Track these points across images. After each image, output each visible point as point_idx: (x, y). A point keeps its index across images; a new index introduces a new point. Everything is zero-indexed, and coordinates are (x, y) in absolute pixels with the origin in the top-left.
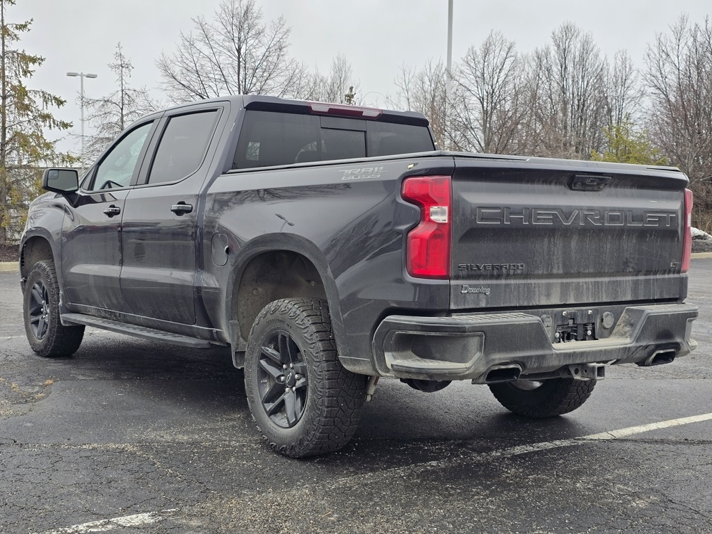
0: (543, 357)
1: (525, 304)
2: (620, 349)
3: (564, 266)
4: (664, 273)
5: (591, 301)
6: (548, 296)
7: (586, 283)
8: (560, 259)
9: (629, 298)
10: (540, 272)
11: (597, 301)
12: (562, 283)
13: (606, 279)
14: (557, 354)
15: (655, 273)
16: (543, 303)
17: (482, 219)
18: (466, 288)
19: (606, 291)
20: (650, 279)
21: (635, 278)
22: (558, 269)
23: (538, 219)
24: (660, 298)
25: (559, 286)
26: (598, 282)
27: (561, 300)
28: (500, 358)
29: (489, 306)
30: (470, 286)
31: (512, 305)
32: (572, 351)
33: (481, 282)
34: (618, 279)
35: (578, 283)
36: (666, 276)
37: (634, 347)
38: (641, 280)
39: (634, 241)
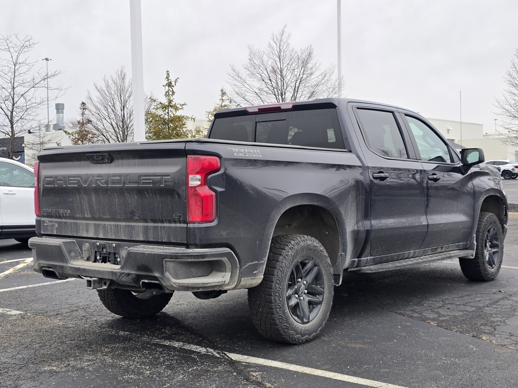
0: (62, 267)
1: (75, 235)
2: (108, 272)
3: (91, 213)
4: (170, 222)
5: (114, 238)
6: (87, 231)
7: (109, 225)
8: (87, 208)
9: (141, 239)
10: (78, 216)
11: (118, 238)
12: (95, 224)
13: (124, 224)
14: (70, 267)
15: (162, 222)
16: (85, 235)
18: (47, 223)
19: (123, 232)
20: (158, 226)
21: (145, 224)
22: (88, 215)
23: (71, 183)
24: (167, 241)
25: (93, 226)
26: (118, 225)
27: (95, 235)
28: (44, 262)
29: (58, 234)
30: (49, 221)
31: (69, 235)
32: (78, 267)
33: (54, 220)
34: (132, 224)
35: (105, 224)
36: (173, 225)
37: (119, 272)
38: (151, 227)
39: (136, 197)
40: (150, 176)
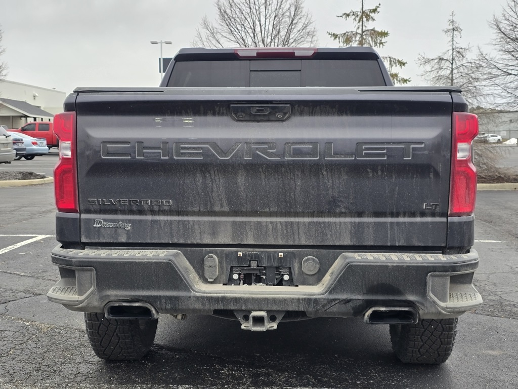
0: (177, 298)
1: (181, 241)
2: (299, 299)
3: (230, 203)
4: (413, 215)
5: (280, 242)
6: (214, 234)
7: (271, 223)
8: (223, 196)
9: (347, 242)
10: (196, 209)
11: (291, 243)
12: (234, 223)
13: (307, 220)
14: (197, 298)
15: (397, 215)
16: (207, 240)
17: (109, 154)
18: (99, 223)
19: (305, 233)
20: (386, 223)
21: (357, 220)
22: (222, 206)
23: (182, 154)
24: (405, 244)
26: (292, 223)
27: (233, 238)
28: (117, 294)
29: (131, 241)
30: (105, 220)
31: (163, 241)
32: (220, 295)
33: (120, 217)
34: (327, 220)
35: (259, 223)
36: (418, 219)
37: (324, 299)
38: (370, 223)
39: (345, 178)
40: (383, 143)
